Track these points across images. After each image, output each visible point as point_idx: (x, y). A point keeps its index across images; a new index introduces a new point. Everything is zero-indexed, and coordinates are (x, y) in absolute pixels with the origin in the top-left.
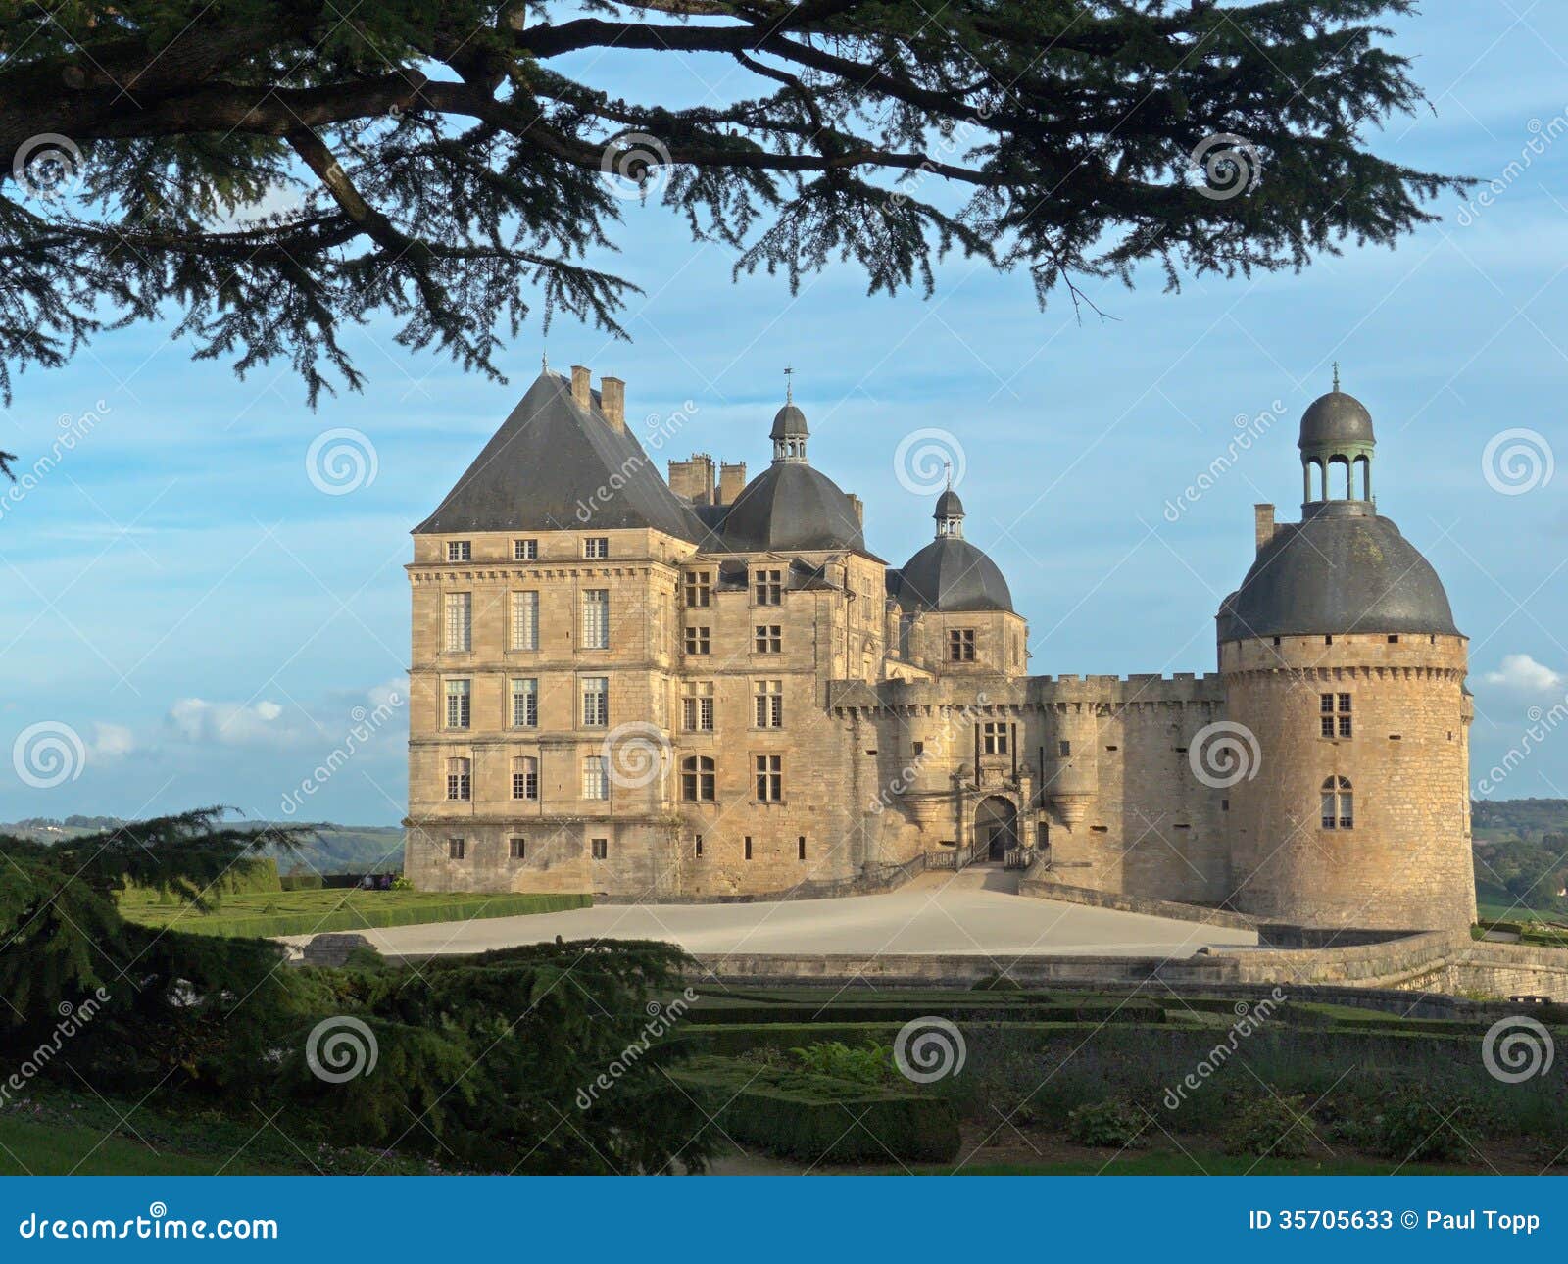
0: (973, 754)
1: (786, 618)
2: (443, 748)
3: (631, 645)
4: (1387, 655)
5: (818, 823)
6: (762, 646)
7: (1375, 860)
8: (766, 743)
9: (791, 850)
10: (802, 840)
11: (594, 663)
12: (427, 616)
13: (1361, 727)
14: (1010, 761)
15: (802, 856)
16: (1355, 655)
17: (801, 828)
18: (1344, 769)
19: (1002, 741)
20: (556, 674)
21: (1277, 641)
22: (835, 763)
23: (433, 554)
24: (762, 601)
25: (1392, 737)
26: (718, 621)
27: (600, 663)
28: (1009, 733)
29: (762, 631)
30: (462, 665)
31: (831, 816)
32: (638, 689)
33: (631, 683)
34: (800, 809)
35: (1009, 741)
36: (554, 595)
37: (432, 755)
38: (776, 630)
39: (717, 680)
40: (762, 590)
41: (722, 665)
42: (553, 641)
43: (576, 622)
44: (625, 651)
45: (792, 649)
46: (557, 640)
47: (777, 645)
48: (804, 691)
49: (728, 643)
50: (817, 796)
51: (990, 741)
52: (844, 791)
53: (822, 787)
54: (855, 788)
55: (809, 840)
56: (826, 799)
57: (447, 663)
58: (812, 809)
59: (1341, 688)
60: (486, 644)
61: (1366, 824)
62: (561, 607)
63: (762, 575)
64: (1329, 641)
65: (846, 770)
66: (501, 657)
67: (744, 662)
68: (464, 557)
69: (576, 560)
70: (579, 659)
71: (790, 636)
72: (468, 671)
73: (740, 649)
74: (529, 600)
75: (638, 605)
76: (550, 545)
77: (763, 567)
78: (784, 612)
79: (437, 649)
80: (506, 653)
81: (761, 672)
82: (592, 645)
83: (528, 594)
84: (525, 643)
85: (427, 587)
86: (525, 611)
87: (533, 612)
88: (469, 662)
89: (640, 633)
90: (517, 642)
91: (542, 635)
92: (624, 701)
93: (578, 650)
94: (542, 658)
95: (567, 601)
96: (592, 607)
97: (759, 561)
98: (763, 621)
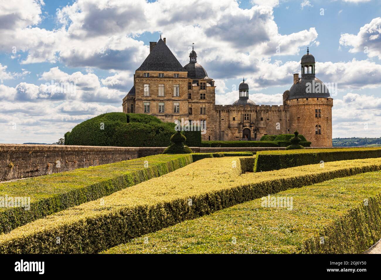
0: (242, 120)
1: (206, 92)
3: (184, 96)
4: (327, 102)
5: (213, 133)
6: (201, 98)
7: (324, 140)
8: (203, 117)
9: (207, 139)
10: (209, 137)
11: (176, 99)
12: (140, 88)
13: (322, 115)
14: (249, 121)
15: (209, 140)
16: (322, 102)
17: (209, 134)
18: (320, 123)
19: (248, 117)
20: (168, 101)
21: (307, 99)
22: (216, 121)
23: (141, 75)
24: (201, 89)
25: (327, 117)
26: (193, 92)
27: (178, 99)
28: (249, 116)
29: (201, 94)
30: (148, 99)
31: (215, 132)
32: (186, 105)
34: (209, 130)
35: (249, 117)
36: (168, 85)
38: (204, 95)
39: (193, 104)
40: (201, 86)
41: (194, 101)
42: (168, 95)
43: (173, 91)
44: (183, 97)
45: (208, 98)
47: (204, 98)
48: (210, 107)
49: (195, 97)
50: (213, 128)
51: (245, 118)
52: (218, 127)
53: (214, 126)
54: (220, 126)
55: (211, 136)
56: (214, 128)
57: (145, 98)
58: (212, 130)
59: (319, 108)
60: (153, 95)
61: (323, 133)
62: (169, 87)
63: (201, 83)
64: (318, 99)
65: (218, 123)
66: (156, 97)
67: (198, 101)
68: (147, 76)
69: (172, 78)
70: (173, 98)
71: (207, 96)
72: (149, 100)
73: (197, 98)
74: (162, 86)
75: (185, 88)
76: (167, 74)
77: (202, 82)
78: (206, 91)
79: (142, 96)
80: (158, 97)
81: (201, 103)
82: (175, 96)
83: (162, 85)
84: (161, 95)
85: (140, 82)
86: (161, 88)
87: (163, 89)
88: (149, 98)
89: (186, 94)
90: (160, 95)
91: (165, 93)
92: (182, 107)
93: (173, 97)
94: (165, 98)
95: (170, 86)
96: (175, 88)
97: (201, 80)
98: (202, 92)
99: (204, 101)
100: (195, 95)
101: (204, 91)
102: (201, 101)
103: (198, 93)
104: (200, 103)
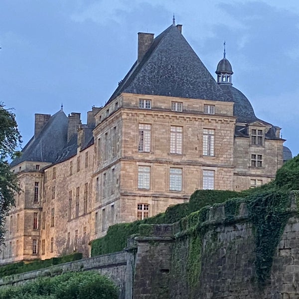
1: (264, 151)
2: (137, 198)
3: (225, 156)
6: (253, 164)
11: (208, 163)
12: (130, 133)
20: (191, 167)
23: (132, 104)
24: (254, 143)
27: (211, 163)
29: (254, 156)
30: (146, 158)
32: (228, 177)
33: (224, 173)
36: (190, 129)
37: (132, 201)
38: (260, 157)
40: (254, 138)
41: (237, 171)
42: (189, 151)
43: (201, 142)
44: (222, 159)
46: (192, 151)
47: (260, 164)
49: (240, 161)
57: (140, 156)
60: (158, 149)
62: (193, 135)
63: (254, 131)
66: (165, 156)
67: (246, 170)
68: (146, 107)
69: (202, 114)
70: (201, 160)
71: (265, 160)
72: (149, 161)
73: (244, 163)
74: (178, 131)
75: (228, 138)
76: (188, 105)
77: (255, 128)
78: (263, 149)
79: (134, 150)
80: (168, 154)
81: (254, 176)
82: (206, 154)
83: (178, 128)
84: (176, 151)
85: (130, 119)
86: (176, 136)
87: (180, 136)
88: (150, 157)
89: (229, 151)
90: (172, 151)
91: (184, 148)
92: (221, 182)
93: (201, 156)
94: (185, 159)
95: (196, 133)
96: (207, 136)
97: (254, 125)
98: (254, 152)
99: (259, 172)
100: (241, 157)
101: (260, 148)
102: (253, 172)
103: (247, 153)
104: (251, 175)
